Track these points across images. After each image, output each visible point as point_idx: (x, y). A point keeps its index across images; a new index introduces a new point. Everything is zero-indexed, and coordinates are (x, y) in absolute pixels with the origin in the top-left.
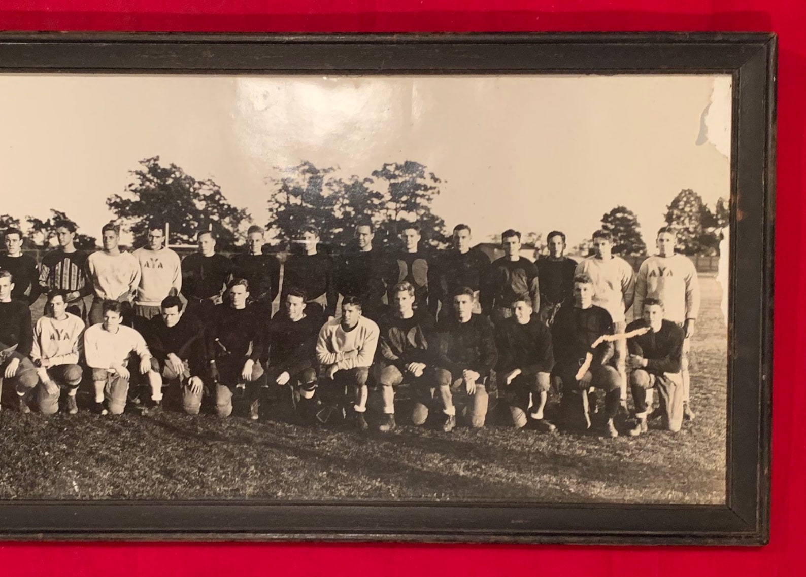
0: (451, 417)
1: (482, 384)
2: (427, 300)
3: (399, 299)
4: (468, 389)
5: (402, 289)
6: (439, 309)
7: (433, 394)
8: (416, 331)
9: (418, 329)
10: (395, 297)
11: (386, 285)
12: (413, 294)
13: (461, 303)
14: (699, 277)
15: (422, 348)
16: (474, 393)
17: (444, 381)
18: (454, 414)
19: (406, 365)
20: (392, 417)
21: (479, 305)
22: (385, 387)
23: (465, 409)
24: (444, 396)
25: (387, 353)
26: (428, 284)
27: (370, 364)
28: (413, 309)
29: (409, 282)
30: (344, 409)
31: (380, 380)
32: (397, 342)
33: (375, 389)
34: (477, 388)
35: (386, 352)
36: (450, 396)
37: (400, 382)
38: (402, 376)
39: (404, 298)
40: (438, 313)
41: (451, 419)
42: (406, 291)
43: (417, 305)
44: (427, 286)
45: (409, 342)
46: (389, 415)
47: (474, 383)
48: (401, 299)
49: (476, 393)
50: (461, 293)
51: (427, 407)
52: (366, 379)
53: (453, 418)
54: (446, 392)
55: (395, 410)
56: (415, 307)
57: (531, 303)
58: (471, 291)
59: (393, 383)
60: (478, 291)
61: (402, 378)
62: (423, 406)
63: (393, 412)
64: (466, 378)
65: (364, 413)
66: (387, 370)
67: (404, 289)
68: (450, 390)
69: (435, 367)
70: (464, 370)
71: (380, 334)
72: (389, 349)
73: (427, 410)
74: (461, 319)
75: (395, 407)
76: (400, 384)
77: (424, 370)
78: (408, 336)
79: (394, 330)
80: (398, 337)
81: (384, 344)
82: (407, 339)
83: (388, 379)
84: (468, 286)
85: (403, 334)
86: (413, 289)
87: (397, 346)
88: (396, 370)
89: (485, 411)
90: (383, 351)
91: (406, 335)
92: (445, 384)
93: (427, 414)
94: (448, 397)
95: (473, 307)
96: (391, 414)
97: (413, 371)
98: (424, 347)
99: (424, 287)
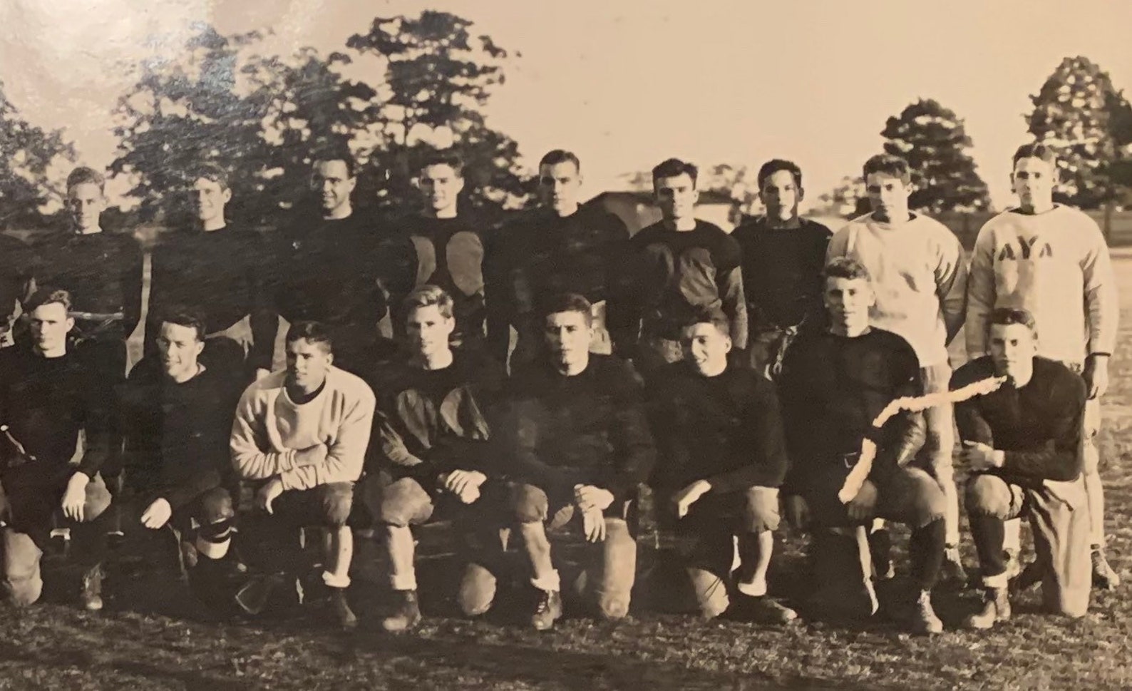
0: (551, 595)
1: (621, 518)
2: (485, 326)
3: (418, 326)
4: (588, 531)
5: (424, 302)
6: (512, 347)
7: (505, 543)
8: (459, 396)
9: (465, 397)
10: (410, 320)
11: (387, 294)
12: (450, 312)
13: (564, 331)
14: (1113, 257)
15: (476, 436)
16: (603, 538)
17: (532, 512)
18: (557, 589)
19: (441, 476)
20: (411, 598)
21: (606, 333)
22: (393, 529)
23: (583, 575)
24: (532, 548)
25: (395, 450)
26: (486, 288)
27: (356, 478)
28: (451, 348)
29: (442, 288)
30: (298, 582)
31: (380, 513)
32: (419, 425)
33: (371, 534)
34: (609, 527)
35: (392, 448)
36: (547, 546)
37: (428, 515)
38: (432, 503)
39: (430, 324)
40: (510, 354)
41: (550, 601)
42: (434, 307)
43: (459, 338)
44: (482, 293)
45: (446, 424)
46: (403, 593)
47: (601, 514)
48: (424, 325)
49: (607, 536)
50: (562, 310)
51: (494, 573)
52: (347, 513)
53: (555, 600)
54: (536, 540)
55: (417, 581)
56: (457, 343)
57: (726, 327)
58: (586, 302)
59: (412, 520)
60: (603, 303)
61: (432, 508)
62: (484, 572)
63: (413, 586)
64: (581, 505)
65: (345, 589)
66: (397, 490)
67: (431, 302)
68: (547, 534)
69: (507, 480)
70: (577, 487)
71: (378, 407)
72: (400, 441)
73: (493, 580)
74: (566, 367)
75: (416, 574)
76: (428, 521)
77: (482, 488)
78: (443, 411)
79: (409, 396)
80: (420, 413)
81: (386, 430)
82: (440, 418)
83: (400, 509)
84: (577, 292)
85: (430, 405)
86: (450, 303)
87: (417, 433)
88: (418, 488)
89: (630, 582)
90: (385, 447)
91: (437, 407)
92: (536, 520)
93: (494, 589)
94: (540, 549)
95: (590, 340)
96: (410, 591)
97: (458, 491)
98: (480, 434)
99: (477, 295)
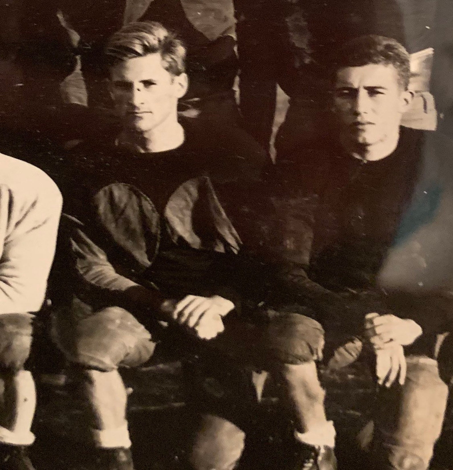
0: (323, 451)
1: (431, 356)
2: (236, 88)
3: (129, 86)
4: (381, 373)
5: (139, 49)
6: (280, 119)
7: (259, 390)
8: (194, 191)
9: (202, 190)
11: (76, 37)
12: (181, 66)
13: (363, 94)
15: (220, 249)
16: (402, 381)
17: (301, 349)
18: (332, 444)
19: (166, 304)
20: (123, 457)
21: (430, 98)
22: (95, 374)
23: (369, 429)
24: (300, 397)
25: (96, 269)
26: (239, 28)
27: (37, 307)
28: (182, 120)
29: (167, 25)
31: (76, 354)
32: (130, 233)
33: (62, 380)
34: (412, 368)
35: (89, 267)
36: (321, 393)
37: (146, 357)
38: (153, 340)
39: (148, 83)
40: (275, 129)
41: (320, 458)
42: (155, 59)
43: (195, 106)
44: (234, 36)
45: (173, 230)
46: (112, 453)
47: (401, 350)
48: (138, 85)
49: (407, 379)
50: (362, 63)
51: (241, 425)
52: (26, 354)
53: (327, 457)
54: (305, 385)
55: (131, 438)
56: (192, 113)
58: (402, 50)
59: (122, 362)
60: (429, 51)
61: (152, 346)
62: (228, 426)
63: (127, 443)
64: (374, 340)
65: (29, 448)
66: (99, 323)
67: (148, 50)
68: (320, 377)
69: (265, 308)
70: (369, 316)
71: (65, 209)
72: (102, 257)
73: (241, 435)
74: (363, 148)
75: (130, 428)
76: (147, 364)
77: (225, 319)
78: (169, 213)
79: (117, 193)
80: (132, 215)
81: (80, 241)
82: (164, 222)
83: (105, 348)
84: (387, 35)
85: (148, 205)
86: (181, 51)
87: (129, 245)
88: (131, 320)
89: (436, 432)
90: (79, 265)
91: (160, 208)
92: (305, 360)
93: (242, 446)
94: (310, 396)
95: (404, 108)
96: (122, 449)
97: (191, 323)
98: (227, 245)
99: (224, 39)
